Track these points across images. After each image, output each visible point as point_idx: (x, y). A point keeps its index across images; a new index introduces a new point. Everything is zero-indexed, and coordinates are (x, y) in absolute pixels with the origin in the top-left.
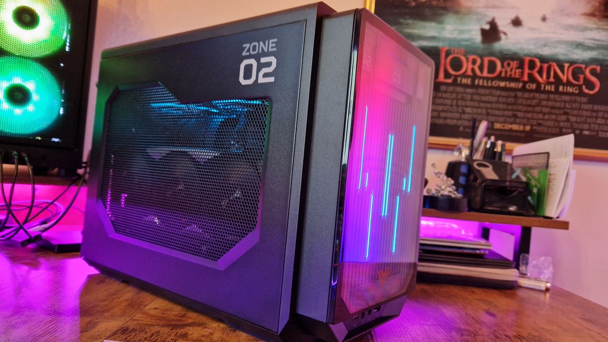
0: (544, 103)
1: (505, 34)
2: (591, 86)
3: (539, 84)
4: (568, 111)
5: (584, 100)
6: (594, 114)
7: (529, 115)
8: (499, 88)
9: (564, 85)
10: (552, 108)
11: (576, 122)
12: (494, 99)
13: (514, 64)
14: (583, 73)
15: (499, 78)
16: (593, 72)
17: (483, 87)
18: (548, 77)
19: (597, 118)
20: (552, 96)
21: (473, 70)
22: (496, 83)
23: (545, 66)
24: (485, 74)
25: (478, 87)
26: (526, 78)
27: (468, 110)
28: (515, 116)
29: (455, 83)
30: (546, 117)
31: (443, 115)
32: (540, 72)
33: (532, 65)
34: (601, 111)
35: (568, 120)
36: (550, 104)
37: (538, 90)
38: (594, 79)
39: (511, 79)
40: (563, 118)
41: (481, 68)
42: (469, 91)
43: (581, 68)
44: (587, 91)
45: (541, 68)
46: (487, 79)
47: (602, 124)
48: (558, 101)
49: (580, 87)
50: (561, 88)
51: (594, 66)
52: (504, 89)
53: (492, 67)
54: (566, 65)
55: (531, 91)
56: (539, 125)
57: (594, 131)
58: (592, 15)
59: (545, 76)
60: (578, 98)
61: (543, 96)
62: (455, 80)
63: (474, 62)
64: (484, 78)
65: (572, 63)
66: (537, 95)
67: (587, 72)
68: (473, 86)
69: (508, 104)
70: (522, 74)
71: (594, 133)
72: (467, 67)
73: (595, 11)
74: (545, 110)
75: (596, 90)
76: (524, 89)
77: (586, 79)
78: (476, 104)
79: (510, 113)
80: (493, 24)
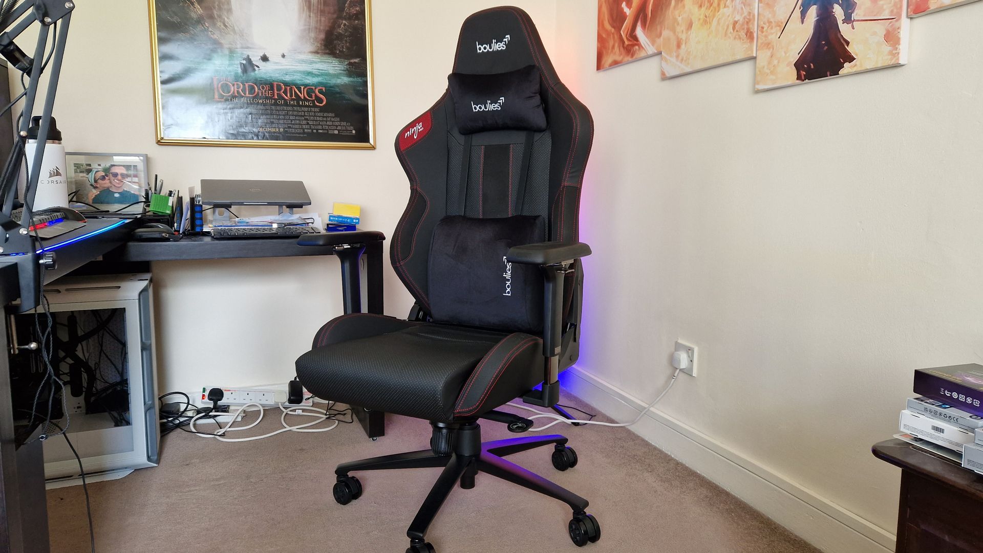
0: (291, 113)
1: (258, 67)
3: (285, 100)
4: (307, 117)
5: (317, 110)
6: (325, 119)
10: (296, 116)
11: (313, 125)
14: (314, 92)
16: (321, 92)
18: (291, 95)
19: (326, 121)
20: (295, 108)
23: (288, 88)
26: (276, 97)
30: (293, 122)
32: (285, 93)
34: (329, 117)
37: (286, 104)
38: (321, 96)
43: (312, 89)
44: (318, 104)
45: (286, 89)
47: (330, 125)
48: (300, 111)
49: (313, 101)
50: (301, 103)
51: (320, 88)
54: (302, 87)
57: (326, 130)
58: (316, 52)
59: (289, 95)
60: (313, 109)
64: (247, 97)
65: (306, 86)
66: (285, 108)
67: (317, 91)
71: (326, 131)
73: (318, 49)
75: (324, 103)
80: (249, 60)
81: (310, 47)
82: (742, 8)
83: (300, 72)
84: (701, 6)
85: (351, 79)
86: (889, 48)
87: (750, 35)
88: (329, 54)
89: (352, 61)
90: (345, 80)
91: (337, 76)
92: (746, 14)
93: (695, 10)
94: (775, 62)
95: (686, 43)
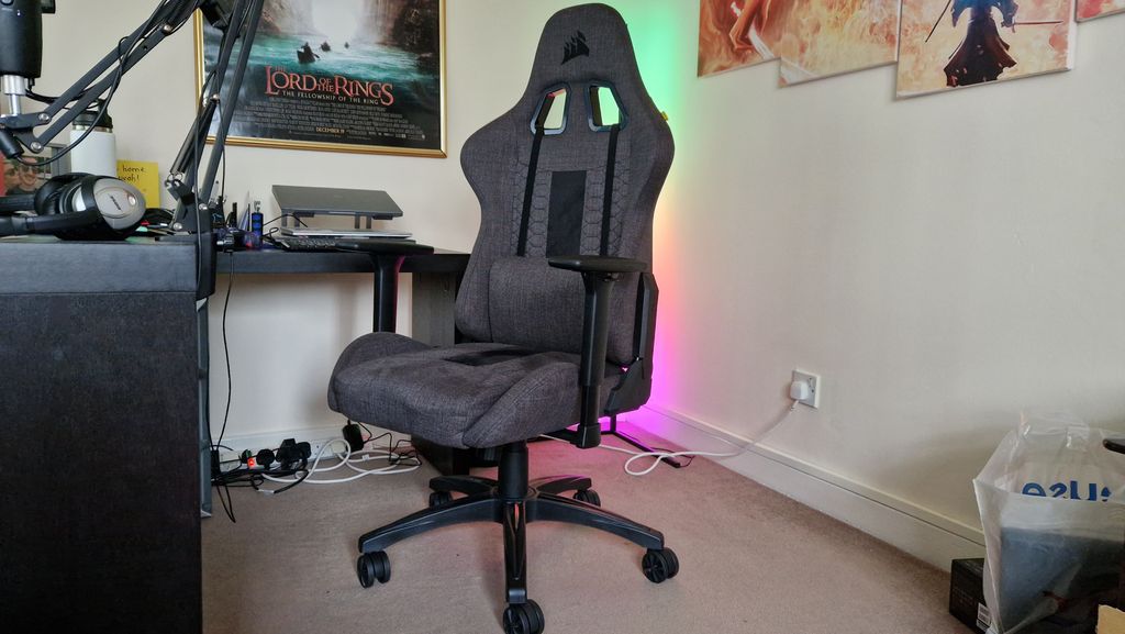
2: (387, 100)
7: (343, 121)
8: (317, 100)
9: (366, 98)
12: (313, 108)
13: (327, 81)
15: (316, 91)
17: (305, 99)
21: (294, 84)
22: (314, 96)
24: (305, 88)
25: (301, 99)
27: (294, 117)
28: (332, 122)
29: (281, 95)
31: (273, 121)
33: (341, 82)
34: (396, 118)
35: (372, 125)
36: (358, 112)
39: (326, 93)
40: (369, 123)
41: (301, 84)
42: (294, 101)
45: (348, 84)
46: (308, 92)
52: (321, 100)
53: (310, 84)
55: (343, 102)
56: (351, 129)
58: (384, 44)
61: (353, 107)
62: (281, 93)
63: (295, 79)
66: (347, 106)
68: (296, 98)
69: (326, 113)
70: (335, 90)
72: (289, 82)
73: (386, 40)
74: (354, 117)
76: (337, 101)
77: (382, 94)
78: (300, 112)
79: (328, 120)
80: (307, 48)
81: (377, 37)
82: (881, 10)
83: (365, 65)
84: (831, 7)
85: (422, 76)
86: (1055, 52)
87: (890, 38)
88: (398, 46)
89: (424, 55)
90: (416, 77)
91: (406, 72)
92: (886, 15)
93: (824, 11)
94: (921, 67)
95: (811, 47)
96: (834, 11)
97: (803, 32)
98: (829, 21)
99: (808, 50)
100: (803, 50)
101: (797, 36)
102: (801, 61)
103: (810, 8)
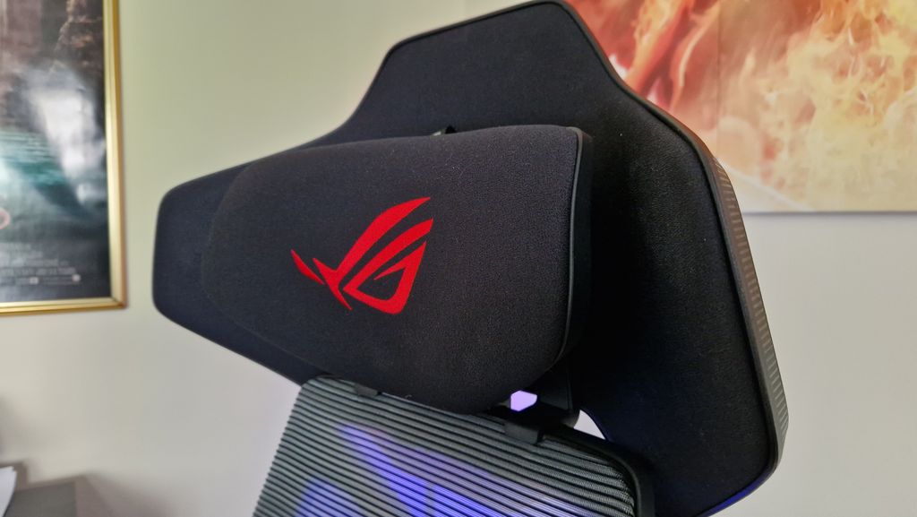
6: (7, 256)
19: (11, 260)
34: (17, 251)
47: (19, 268)
57: (10, 278)
71: (11, 281)
95: (792, 149)
96: (851, 82)
97: (767, 119)
98: (838, 102)
99: (783, 155)
100: (769, 151)
101: (754, 122)
102: (766, 175)
103: (785, 71)
